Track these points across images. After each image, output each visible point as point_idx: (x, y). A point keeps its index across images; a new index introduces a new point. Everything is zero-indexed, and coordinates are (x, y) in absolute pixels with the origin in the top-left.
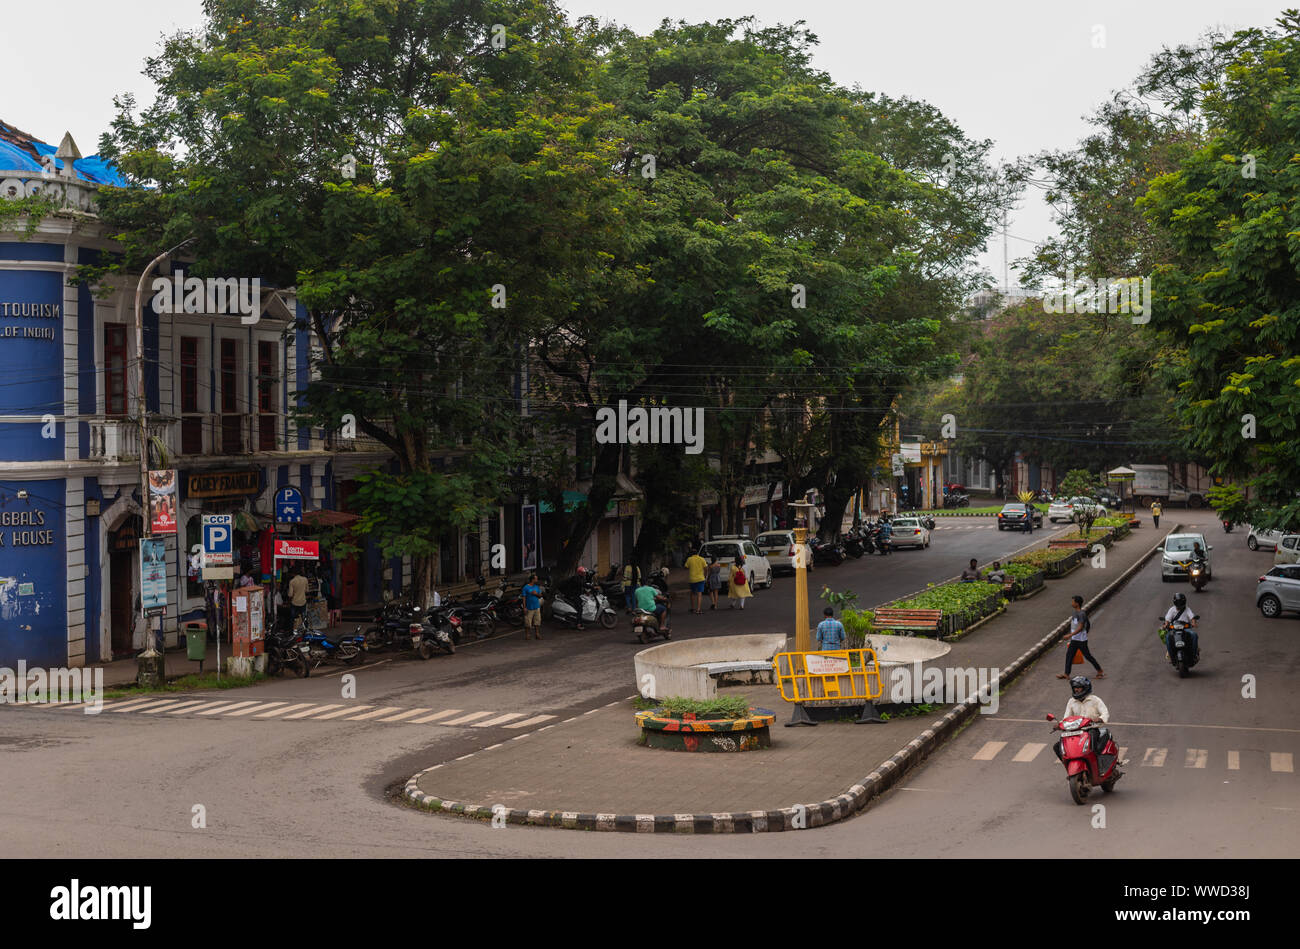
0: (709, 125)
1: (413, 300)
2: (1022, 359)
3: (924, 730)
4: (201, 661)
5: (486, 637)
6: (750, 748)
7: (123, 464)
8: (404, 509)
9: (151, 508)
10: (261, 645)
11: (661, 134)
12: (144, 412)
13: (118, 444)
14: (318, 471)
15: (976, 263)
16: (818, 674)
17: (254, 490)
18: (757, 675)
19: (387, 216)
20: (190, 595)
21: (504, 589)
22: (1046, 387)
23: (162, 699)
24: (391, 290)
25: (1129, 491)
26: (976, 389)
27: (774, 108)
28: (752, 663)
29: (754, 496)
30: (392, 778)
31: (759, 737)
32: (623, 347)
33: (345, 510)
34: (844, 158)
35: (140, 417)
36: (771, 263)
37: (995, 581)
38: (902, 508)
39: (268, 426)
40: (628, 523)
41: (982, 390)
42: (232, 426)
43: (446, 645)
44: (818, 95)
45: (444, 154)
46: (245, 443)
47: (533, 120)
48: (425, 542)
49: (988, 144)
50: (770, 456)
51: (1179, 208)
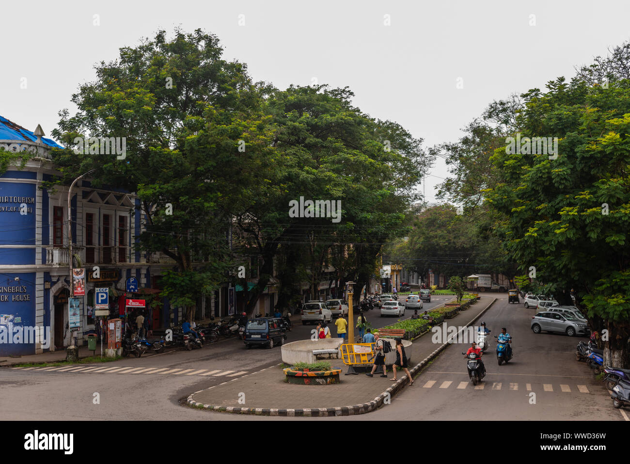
0: (310, 128)
1: (187, 197)
2: (432, 231)
3: (402, 376)
4: (94, 351)
5: (215, 342)
6: (331, 383)
7: (61, 266)
8: (182, 286)
9: (73, 285)
10: (120, 344)
11: (290, 131)
12: (71, 244)
13: (59, 258)
14: (144, 272)
15: (416, 189)
16: (358, 353)
17: (116, 279)
18: (331, 355)
19: (177, 161)
20: (88, 324)
21: (222, 322)
22: (442, 242)
23: (77, 366)
24: (178, 193)
25: (475, 285)
26: (413, 243)
27: (337, 122)
28: (329, 350)
29: (324, 286)
30: (181, 396)
31: (335, 379)
32: (274, 220)
33: (155, 288)
34: (365, 143)
35: (70, 246)
36: (335, 185)
37: (425, 319)
38: (384, 292)
39: (122, 252)
40: (272, 296)
41: (416, 243)
42: (107, 252)
43: (199, 345)
44: (355, 117)
45: (201, 136)
46: (113, 258)
47: (238, 121)
48: (190, 300)
49: (421, 140)
50: (331, 269)
51: (507, 161)
